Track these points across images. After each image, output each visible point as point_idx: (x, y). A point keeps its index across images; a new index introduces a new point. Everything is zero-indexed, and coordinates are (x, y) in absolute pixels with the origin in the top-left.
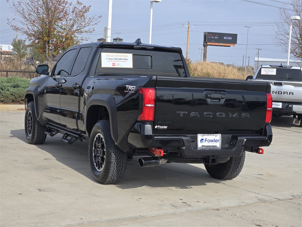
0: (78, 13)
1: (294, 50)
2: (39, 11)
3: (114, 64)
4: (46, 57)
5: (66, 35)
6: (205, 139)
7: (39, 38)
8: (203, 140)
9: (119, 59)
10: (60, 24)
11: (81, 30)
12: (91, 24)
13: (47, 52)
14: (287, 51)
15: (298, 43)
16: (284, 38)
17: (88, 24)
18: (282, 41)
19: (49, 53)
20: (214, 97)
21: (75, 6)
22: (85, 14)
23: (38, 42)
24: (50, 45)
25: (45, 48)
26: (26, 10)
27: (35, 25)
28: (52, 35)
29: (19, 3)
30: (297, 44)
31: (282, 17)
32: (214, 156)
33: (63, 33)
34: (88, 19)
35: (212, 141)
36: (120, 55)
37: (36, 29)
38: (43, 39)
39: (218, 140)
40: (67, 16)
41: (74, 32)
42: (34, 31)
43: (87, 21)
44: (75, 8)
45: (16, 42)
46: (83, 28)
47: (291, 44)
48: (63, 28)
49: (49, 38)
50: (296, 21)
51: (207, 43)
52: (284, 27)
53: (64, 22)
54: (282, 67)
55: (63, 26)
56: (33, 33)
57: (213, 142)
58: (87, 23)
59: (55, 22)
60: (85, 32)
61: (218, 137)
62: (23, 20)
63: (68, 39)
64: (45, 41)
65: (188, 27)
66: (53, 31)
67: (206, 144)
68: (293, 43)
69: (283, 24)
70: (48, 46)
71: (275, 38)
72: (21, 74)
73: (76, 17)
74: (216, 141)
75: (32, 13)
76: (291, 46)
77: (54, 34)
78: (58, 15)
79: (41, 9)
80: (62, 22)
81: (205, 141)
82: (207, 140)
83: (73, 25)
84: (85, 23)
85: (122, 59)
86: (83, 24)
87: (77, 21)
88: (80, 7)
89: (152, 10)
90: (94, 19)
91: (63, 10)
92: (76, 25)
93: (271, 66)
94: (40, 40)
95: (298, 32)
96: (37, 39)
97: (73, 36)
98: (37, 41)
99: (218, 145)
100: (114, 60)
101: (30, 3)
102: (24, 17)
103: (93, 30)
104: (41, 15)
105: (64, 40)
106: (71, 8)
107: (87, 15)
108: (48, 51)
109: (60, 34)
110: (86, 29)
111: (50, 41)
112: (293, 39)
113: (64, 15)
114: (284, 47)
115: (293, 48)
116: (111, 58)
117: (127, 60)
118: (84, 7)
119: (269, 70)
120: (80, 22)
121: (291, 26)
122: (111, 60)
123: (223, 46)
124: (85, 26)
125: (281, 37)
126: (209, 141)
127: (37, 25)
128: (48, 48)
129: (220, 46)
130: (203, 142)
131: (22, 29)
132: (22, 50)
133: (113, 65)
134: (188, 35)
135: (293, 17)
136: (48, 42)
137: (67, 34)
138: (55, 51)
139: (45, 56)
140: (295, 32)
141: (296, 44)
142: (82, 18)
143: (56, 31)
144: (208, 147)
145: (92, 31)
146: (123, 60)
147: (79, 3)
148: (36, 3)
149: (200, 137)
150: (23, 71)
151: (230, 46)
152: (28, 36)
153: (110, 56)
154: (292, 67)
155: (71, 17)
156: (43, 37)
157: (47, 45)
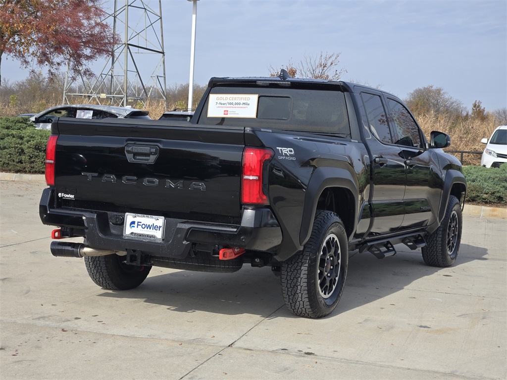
3: (226, 112)
6: (138, 222)
8: (134, 224)
9: (236, 104)
20: (141, 151)
32: (134, 251)
35: (149, 227)
36: (238, 98)
39: (160, 227)
57: (150, 229)
61: (160, 221)
67: (138, 230)
74: (156, 228)
81: (138, 225)
82: (141, 224)
85: (239, 104)
99: (159, 234)
100: (228, 105)
116: (223, 102)
117: (249, 104)
122: (223, 106)
126: (144, 226)
130: (134, 227)
133: (224, 114)
144: (140, 235)
146: (241, 106)
149: (129, 217)
153: (223, 99)
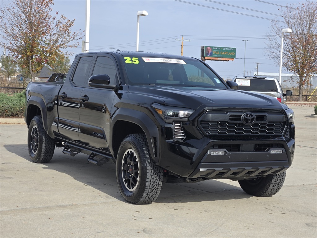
0: (62, 27)
1: (287, 63)
2: (22, 25)
4: (29, 73)
5: (50, 50)
7: (22, 54)
10: (44, 39)
11: (66, 44)
12: (76, 38)
13: (31, 68)
14: (279, 64)
15: (290, 55)
16: (276, 51)
17: (72, 39)
18: (273, 54)
19: (33, 69)
21: (59, 20)
22: (69, 29)
23: (22, 57)
24: (34, 60)
25: (29, 63)
26: (8, 25)
27: (18, 40)
28: (35, 50)
29: (1, 18)
30: (290, 57)
31: (273, 30)
33: (47, 48)
34: (72, 33)
37: (19, 44)
38: (26, 54)
40: (51, 31)
41: (58, 47)
42: (17, 46)
43: (72, 36)
44: (59, 22)
45: (4, 58)
46: (67, 43)
47: (283, 57)
48: (47, 43)
49: (32, 53)
50: (288, 34)
51: (204, 57)
52: (276, 40)
53: (48, 37)
54: (256, 78)
55: (47, 40)
56: (16, 48)
58: (72, 37)
59: (38, 36)
60: (70, 46)
62: (5, 35)
63: (52, 54)
64: (29, 56)
65: (182, 41)
66: (36, 46)
68: (285, 56)
69: (275, 37)
70: (32, 62)
71: (266, 51)
72: (4, 90)
73: (60, 31)
75: (15, 28)
76: (283, 59)
77: (38, 49)
78: (41, 30)
79: (24, 24)
80: (46, 37)
83: (57, 40)
84: (70, 37)
86: (68, 38)
87: (61, 35)
88: (64, 22)
89: (139, 23)
90: (79, 33)
91: (47, 25)
92: (61, 40)
93: (245, 77)
94: (23, 56)
95: (290, 45)
96: (20, 54)
97: (57, 51)
98: (20, 57)
101: (13, 17)
102: (6, 32)
103: (78, 44)
104: (24, 30)
105: (48, 55)
106: (55, 22)
107: (72, 29)
108: (32, 66)
109: (44, 49)
110: (70, 43)
111: (34, 56)
112: (285, 52)
113: (47, 29)
114: (276, 60)
115: (285, 61)
118: (68, 21)
119: (244, 81)
120: (64, 37)
121: (283, 39)
123: (221, 60)
124: (70, 40)
125: (273, 50)
127: (20, 40)
128: (32, 64)
129: (218, 60)
131: (4, 44)
132: (10, 67)
134: (182, 49)
135: (284, 30)
136: (32, 57)
137: (51, 48)
138: (39, 67)
139: (28, 71)
140: (286, 45)
141: (288, 56)
142: (66, 32)
143: (39, 46)
145: (76, 46)
147: (63, 17)
148: (18, 17)
150: (7, 87)
151: (228, 61)
152: (10, 51)
154: (265, 78)
155: (55, 32)
156: (26, 52)
157: (30, 60)
